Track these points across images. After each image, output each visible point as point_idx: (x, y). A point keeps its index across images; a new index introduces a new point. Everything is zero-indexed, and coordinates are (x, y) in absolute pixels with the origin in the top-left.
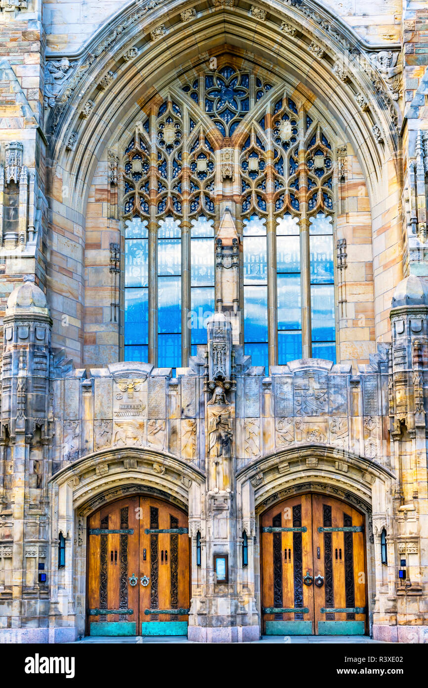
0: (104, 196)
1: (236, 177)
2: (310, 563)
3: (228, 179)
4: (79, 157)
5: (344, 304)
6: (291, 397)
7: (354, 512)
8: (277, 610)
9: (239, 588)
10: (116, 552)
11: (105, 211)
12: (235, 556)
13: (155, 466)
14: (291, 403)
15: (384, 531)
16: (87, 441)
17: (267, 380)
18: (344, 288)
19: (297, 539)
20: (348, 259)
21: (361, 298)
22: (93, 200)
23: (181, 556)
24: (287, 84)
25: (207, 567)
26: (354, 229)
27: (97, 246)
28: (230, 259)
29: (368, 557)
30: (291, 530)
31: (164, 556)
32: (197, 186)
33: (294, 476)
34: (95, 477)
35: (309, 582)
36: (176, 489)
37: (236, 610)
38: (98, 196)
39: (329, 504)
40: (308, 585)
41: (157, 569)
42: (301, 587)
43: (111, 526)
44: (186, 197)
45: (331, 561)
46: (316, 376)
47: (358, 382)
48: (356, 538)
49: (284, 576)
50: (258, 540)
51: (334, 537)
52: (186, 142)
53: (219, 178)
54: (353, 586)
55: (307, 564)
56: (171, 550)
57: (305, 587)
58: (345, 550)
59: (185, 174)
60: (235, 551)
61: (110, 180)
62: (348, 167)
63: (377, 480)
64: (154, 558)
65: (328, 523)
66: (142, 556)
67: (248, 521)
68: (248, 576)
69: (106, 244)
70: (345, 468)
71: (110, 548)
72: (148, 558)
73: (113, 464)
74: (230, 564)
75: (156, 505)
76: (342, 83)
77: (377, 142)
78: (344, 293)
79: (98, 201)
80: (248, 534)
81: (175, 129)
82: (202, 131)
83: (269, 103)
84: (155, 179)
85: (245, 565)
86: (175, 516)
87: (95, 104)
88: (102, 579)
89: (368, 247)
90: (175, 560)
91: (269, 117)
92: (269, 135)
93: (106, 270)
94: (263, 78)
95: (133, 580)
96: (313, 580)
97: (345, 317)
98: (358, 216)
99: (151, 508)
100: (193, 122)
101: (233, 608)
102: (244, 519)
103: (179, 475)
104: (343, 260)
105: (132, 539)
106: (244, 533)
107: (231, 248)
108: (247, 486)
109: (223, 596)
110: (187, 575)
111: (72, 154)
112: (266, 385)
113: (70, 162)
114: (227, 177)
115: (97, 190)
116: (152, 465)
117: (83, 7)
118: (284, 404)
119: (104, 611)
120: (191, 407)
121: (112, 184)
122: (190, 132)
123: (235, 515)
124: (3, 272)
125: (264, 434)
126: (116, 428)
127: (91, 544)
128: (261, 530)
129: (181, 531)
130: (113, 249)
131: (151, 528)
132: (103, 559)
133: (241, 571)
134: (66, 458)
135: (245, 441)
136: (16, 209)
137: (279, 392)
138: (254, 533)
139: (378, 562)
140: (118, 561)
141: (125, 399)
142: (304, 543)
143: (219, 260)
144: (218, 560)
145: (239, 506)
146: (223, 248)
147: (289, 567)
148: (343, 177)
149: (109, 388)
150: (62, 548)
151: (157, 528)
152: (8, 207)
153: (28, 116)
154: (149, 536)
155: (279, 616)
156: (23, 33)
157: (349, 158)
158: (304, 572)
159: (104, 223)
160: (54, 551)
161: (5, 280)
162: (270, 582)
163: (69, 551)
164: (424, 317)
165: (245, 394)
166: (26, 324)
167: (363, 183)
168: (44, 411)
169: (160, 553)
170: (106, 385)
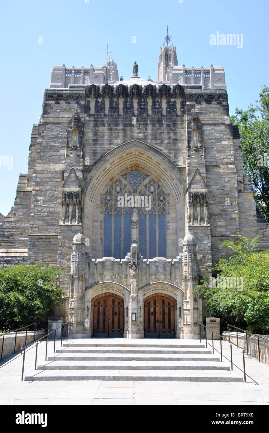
0: (99, 207)
4: (92, 196)
5: (168, 240)
6: (154, 268)
7: (171, 301)
8: (149, 330)
9: (139, 323)
10: (102, 312)
11: (99, 211)
12: (138, 314)
14: (154, 270)
15: (180, 307)
16: (95, 280)
17: (148, 263)
19: (155, 309)
20: (170, 227)
21: (174, 238)
22: (95, 208)
23: (121, 313)
24: (153, 175)
25: (130, 317)
26: (172, 218)
27: (96, 221)
29: (175, 314)
30: (153, 306)
33: (155, 291)
36: (121, 294)
37: (138, 329)
39: (164, 299)
40: (157, 322)
41: (114, 317)
43: (101, 304)
45: (164, 316)
46: (162, 262)
47: (173, 264)
48: (172, 309)
49: (151, 320)
51: (165, 309)
52: (123, 191)
55: (157, 316)
56: (118, 312)
57: (157, 323)
58: (169, 313)
60: (138, 312)
62: (170, 200)
63: (178, 292)
64: (113, 314)
65: (164, 305)
66: (110, 314)
67: (141, 304)
68: (141, 319)
69: (99, 221)
71: (100, 311)
72: (112, 314)
74: (136, 316)
75: (114, 298)
79: (97, 208)
80: (142, 308)
81: (120, 187)
82: (128, 188)
83: (147, 181)
84: (113, 202)
85: (140, 316)
86: (119, 302)
89: (176, 224)
90: (119, 315)
91: (147, 185)
92: (147, 190)
93: (99, 228)
95: (107, 321)
96: (159, 321)
98: (173, 214)
99: (113, 300)
100: (125, 186)
105: (107, 308)
106: (140, 307)
107: (136, 223)
108: (141, 294)
110: (123, 319)
111: (90, 195)
113: (90, 197)
115: (96, 204)
116: (114, 287)
117: (95, 153)
118: (152, 270)
119: (98, 329)
120: (126, 271)
121: (101, 203)
122: (124, 189)
123: (138, 302)
124: (71, 230)
125: (146, 279)
126: (104, 276)
127: (95, 309)
128: (145, 306)
129: (121, 306)
130: (101, 222)
131: (113, 305)
132: (98, 314)
133: (139, 318)
134: (89, 284)
135: (141, 280)
136: (75, 212)
137: (151, 267)
138: (143, 308)
139: (178, 316)
140: (103, 315)
141: (107, 268)
142: (157, 310)
143: (132, 226)
144: (133, 315)
145: (139, 299)
146: (134, 223)
147: (152, 317)
148: (169, 203)
149: (102, 265)
150: (88, 311)
151: (114, 305)
152: (73, 211)
153: (79, 185)
154: (112, 308)
155: (149, 331)
156: (78, 160)
157: (171, 197)
158: (157, 319)
159: (99, 214)
160: (86, 311)
161: (72, 232)
162: (147, 321)
163: (90, 311)
164: (192, 246)
165: (141, 267)
166: (79, 246)
167: (175, 205)
168: (83, 271)
169: (115, 313)
170: (101, 264)
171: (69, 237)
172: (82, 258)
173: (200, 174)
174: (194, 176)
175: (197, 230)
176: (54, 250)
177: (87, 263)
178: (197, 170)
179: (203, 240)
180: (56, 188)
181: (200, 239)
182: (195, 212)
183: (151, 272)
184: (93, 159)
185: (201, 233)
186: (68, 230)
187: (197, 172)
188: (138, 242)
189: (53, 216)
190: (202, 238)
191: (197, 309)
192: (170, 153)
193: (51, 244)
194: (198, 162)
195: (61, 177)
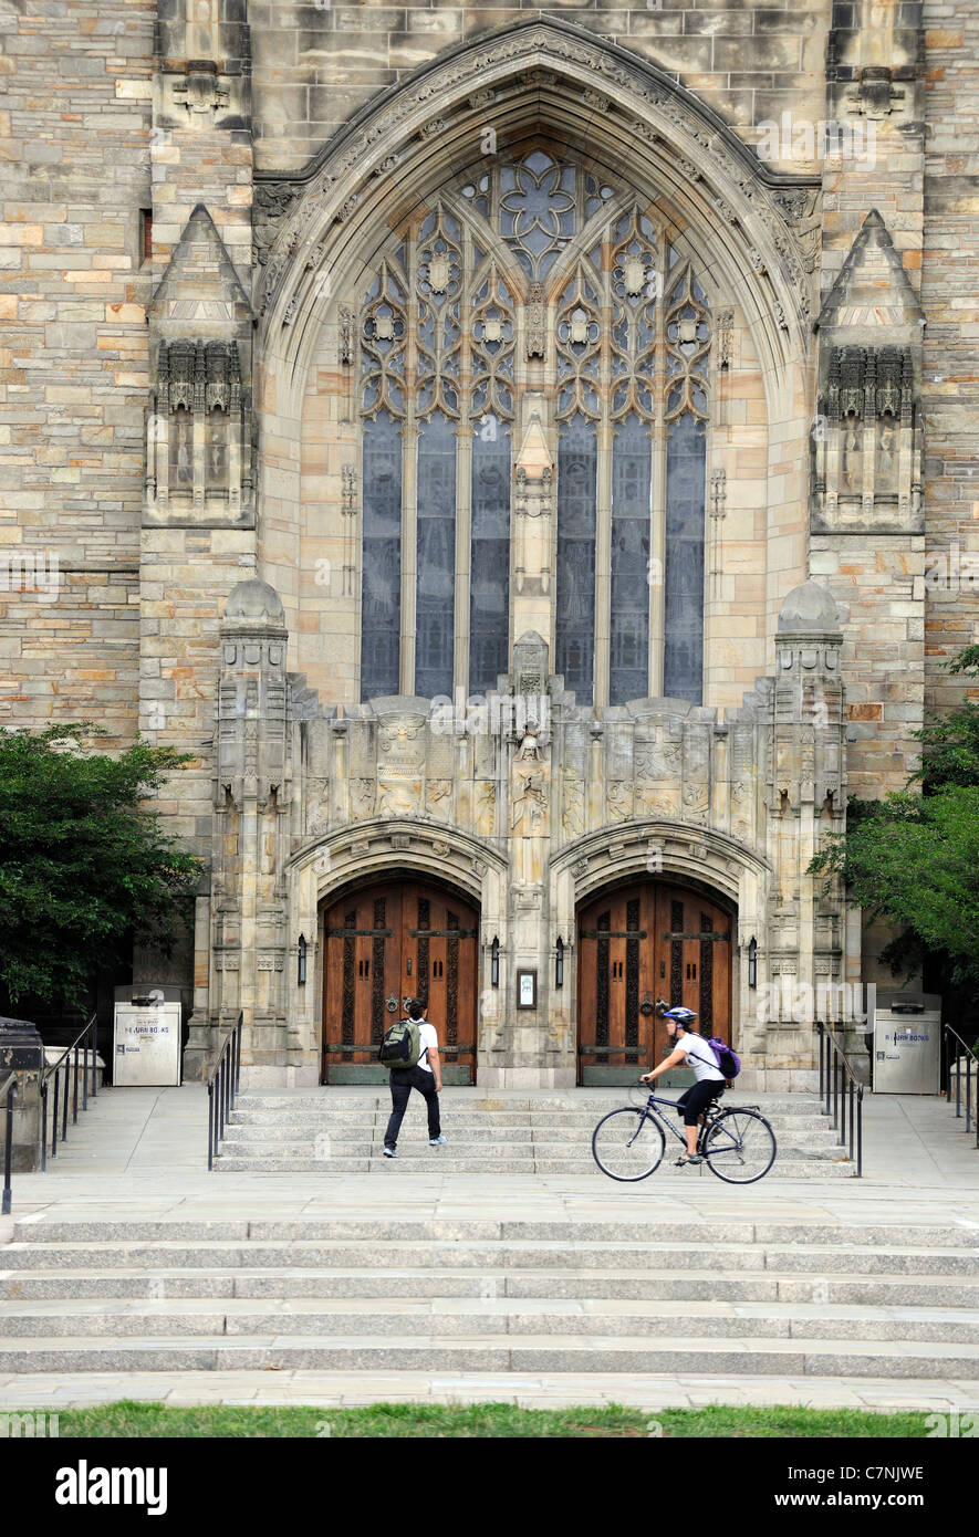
0: (333, 385)
1: (550, 354)
2: (650, 982)
3: (536, 357)
4: (298, 333)
5: (718, 576)
6: (630, 753)
7: (716, 911)
8: (601, 1050)
9: (551, 1016)
10: (367, 963)
11: (334, 410)
12: (546, 973)
13: (436, 845)
14: (630, 761)
15: (754, 942)
16: (339, 809)
17: (597, 726)
18: (718, 550)
19: (632, 948)
20: (729, 503)
21: (746, 568)
22: (313, 390)
23: (463, 970)
24: (638, 194)
25: (508, 989)
26: (740, 454)
27: (321, 469)
28: (538, 501)
29: (734, 977)
30: (624, 935)
31: (438, 970)
32: (484, 365)
33: (630, 863)
34: (350, 859)
35: (647, 1010)
36: (464, 877)
37: (546, 1045)
38: (323, 385)
39: (680, 899)
40: (646, 1015)
41: (427, 987)
42: (637, 1017)
43: (360, 926)
44: (466, 385)
45: (680, 981)
46: (667, 724)
47: (725, 734)
48: (718, 947)
49: (612, 1001)
50: (576, 949)
51: (686, 947)
52: (469, 289)
53: (521, 353)
54: (710, 1018)
55: (646, 985)
56: (448, 961)
57: (641, 1018)
58: (702, 966)
59: (466, 344)
60: (546, 966)
61: (342, 357)
62: (734, 348)
63: (747, 870)
64: (422, 973)
65: (677, 926)
66: (405, 970)
67: (565, 926)
68: (563, 1000)
69: (335, 468)
70: (702, 851)
71: (358, 956)
72: (414, 972)
73: (376, 841)
74: (540, 982)
75: (426, 896)
76: (729, 225)
77: (779, 327)
78: (718, 558)
79: (322, 392)
80: (565, 942)
81: (449, 264)
82: (494, 271)
83: (607, 226)
84: (415, 350)
85: (559, 986)
86: (454, 912)
87: (326, 247)
88: (346, 1002)
89: (760, 484)
90: (454, 975)
91: (607, 248)
92: (607, 282)
93: (337, 510)
94: (599, 179)
95: (392, 1004)
96: (653, 1007)
97: (718, 599)
98: (746, 431)
99: (420, 899)
100: (481, 255)
101: (543, 1042)
102: (560, 922)
103: (470, 859)
104: (720, 504)
105: (391, 946)
106: (559, 941)
107: (541, 483)
108: (566, 875)
109: (528, 1027)
110: (471, 996)
111: (290, 328)
112: (596, 735)
113: (286, 343)
114: (535, 354)
115: (321, 373)
116: (431, 844)
117: (313, 93)
118: (620, 762)
119: (349, 1048)
120: (488, 764)
121: (345, 362)
122: (475, 272)
123: (548, 917)
124: (207, 550)
125: (591, 804)
126: (381, 791)
127: (331, 950)
128: (581, 935)
129: (464, 935)
130: (347, 474)
131: (420, 928)
132: (348, 972)
133: (553, 993)
134: (309, 832)
135: (564, 813)
136: (222, 449)
137: (613, 745)
138: (573, 942)
139: (745, 984)
140: (370, 975)
141: (394, 749)
142: (642, 954)
143: (520, 503)
144: (523, 978)
145: (553, 903)
146: (527, 482)
147: (619, 988)
148: (725, 365)
149: (372, 734)
150: (302, 958)
151: (428, 929)
152: (210, 446)
153: (239, 299)
154: (416, 940)
155: (603, 1059)
156: (224, 150)
157: (737, 333)
158: (641, 996)
159: (332, 429)
160: (293, 961)
161: (210, 562)
162: (591, 1008)
163: (310, 961)
164: (821, 647)
165: (566, 747)
166: (256, 642)
167: (759, 378)
168: (281, 767)
169: (432, 966)
170: (367, 731)
171: (194, 586)
172: (274, 703)
173: (886, 241)
174: (856, 252)
175: (855, 554)
176: (111, 647)
177: (297, 728)
178: (873, 218)
179: (886, 603)
180: (109, 308)
181: (869, 597)
182: (851, 456)
183: (613, 772)
184: (301, 131)
185: (878, 571)
186: (188, 550)
187: (873, 231)
188: (549, 589)
189: (97, 463)
190: (878, 597)
191: (837, 954)
192: (733, 98)
193: (95, 614)
194: (884, 164)
195: (133, 240)
